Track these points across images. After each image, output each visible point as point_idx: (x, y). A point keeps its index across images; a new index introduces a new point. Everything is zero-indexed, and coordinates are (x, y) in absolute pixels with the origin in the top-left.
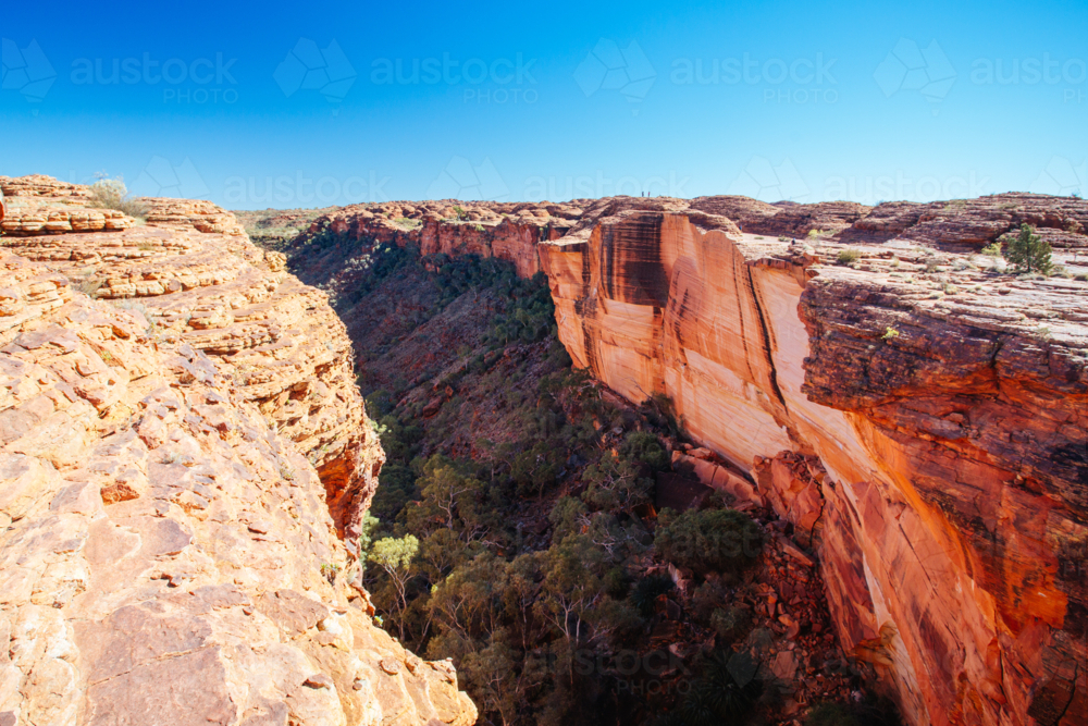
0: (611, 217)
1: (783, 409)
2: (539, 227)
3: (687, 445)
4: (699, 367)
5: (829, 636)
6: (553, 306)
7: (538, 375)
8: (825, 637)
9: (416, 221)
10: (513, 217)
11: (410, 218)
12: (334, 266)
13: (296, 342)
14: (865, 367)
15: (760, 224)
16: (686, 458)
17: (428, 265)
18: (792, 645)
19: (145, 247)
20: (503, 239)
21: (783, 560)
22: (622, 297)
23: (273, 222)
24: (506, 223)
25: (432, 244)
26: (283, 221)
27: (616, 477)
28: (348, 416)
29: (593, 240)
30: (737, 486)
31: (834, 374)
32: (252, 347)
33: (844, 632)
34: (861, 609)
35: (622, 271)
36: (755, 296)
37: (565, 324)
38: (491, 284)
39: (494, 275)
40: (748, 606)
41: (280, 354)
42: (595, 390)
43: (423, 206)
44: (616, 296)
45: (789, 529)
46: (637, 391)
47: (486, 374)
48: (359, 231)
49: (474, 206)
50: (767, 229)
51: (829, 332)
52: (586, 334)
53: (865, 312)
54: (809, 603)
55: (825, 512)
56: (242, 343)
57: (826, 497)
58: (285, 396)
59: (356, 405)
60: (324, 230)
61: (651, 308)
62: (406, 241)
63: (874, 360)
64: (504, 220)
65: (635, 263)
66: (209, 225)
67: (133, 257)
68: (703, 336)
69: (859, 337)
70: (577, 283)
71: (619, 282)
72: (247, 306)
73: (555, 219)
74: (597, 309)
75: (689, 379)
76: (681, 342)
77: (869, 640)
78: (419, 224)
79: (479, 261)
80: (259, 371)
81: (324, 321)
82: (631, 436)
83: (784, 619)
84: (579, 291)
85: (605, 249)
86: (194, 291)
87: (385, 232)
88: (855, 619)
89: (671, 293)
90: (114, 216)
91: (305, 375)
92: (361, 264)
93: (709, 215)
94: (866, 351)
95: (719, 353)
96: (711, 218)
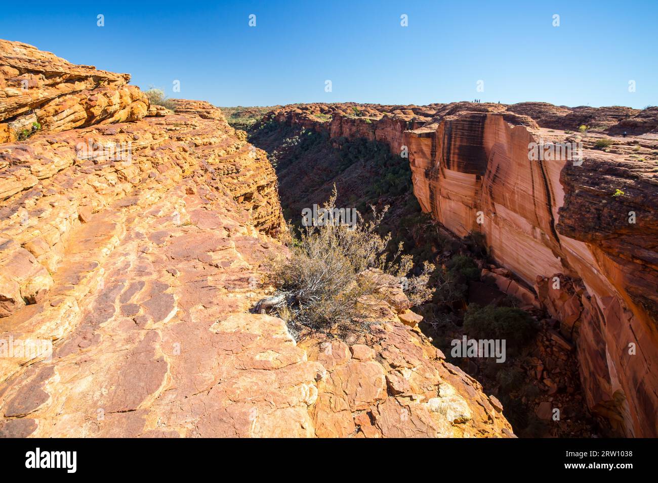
0: (452, 116)
1: (558, 245)
2: (406, 121)
3: (492, 266)
4: (504, 215)
5: (578, 397)
6: (412, 173)
7: (399, 216)
8: (576, 397)
9: (328, 116)
10: (390, 115)
11: (325, 114)
12: (276, 143)
13: (248, 174)
14: (599, 214)
15: (555, 122)
16: (491, 274)
17: (334, 144)
18: (551, 399)
19: (177, 125)
20: (383, 129)
21: (551, 344)
22: (456, 168)
23: (241, 115)
24: (385, 118)
25: (337, 131)
26: (247, 114)
27: (442, 282)
28: (272, 213)
29: (439, 130)
30: (524, 295)
31: (577, 218)
32: (227, 174)
33: (589, 395)
34: (602, 381)
35: (457, 151)
36: (542, 169)
37: (418, 184)
38: (373, 157)
39: (376, 152)
40: (522, 370)
41: (241, 179)
42: (434, 227)
43: (333, 107)
44: (452, 167)
45: (557, 325)
46: (461, 229)
47: (366, 214)
48: (293, 121)
49: (366, 107)
50: (559, 125)
51: (577, 191)
52: (431, 191)
53: (604, 179)
54: (566, 374)
55: (583, 316)
56: (222, 172)
57: (585, 306)
58: (242, 199)
59: (277, 208)
60: (271, 120)
61: (474, 176)
62: (321, 128)
63: (606, 210)
64: (384, 117)
65: (466, 146)
66: (207, 115)
67: (171, 130)
68: (507, 195)
69: (598, 195)
70: (427, 158)
71: (454, 158)
72: (226, 156)
73: (417, 117)
74: (439, 176)
75: (497, 223)
76: (493, 198)
77: (606, 402)
78: (330, 118)
79: (367, 142)
80: (230, 185)
81: (263, 166)
82: (455, 259)
83: (548, 382)
84: (428, 163)
85: (446, 137)
86: (200, 147)
87: (309, 122)
88: (597, 387)
89: (489, 167)
90: (161, 109)
91: (252, 189)
92: (293, 142)
93: (517, 115)
94: (601, 204)
95: (517, 206)
96: (518, 117)
